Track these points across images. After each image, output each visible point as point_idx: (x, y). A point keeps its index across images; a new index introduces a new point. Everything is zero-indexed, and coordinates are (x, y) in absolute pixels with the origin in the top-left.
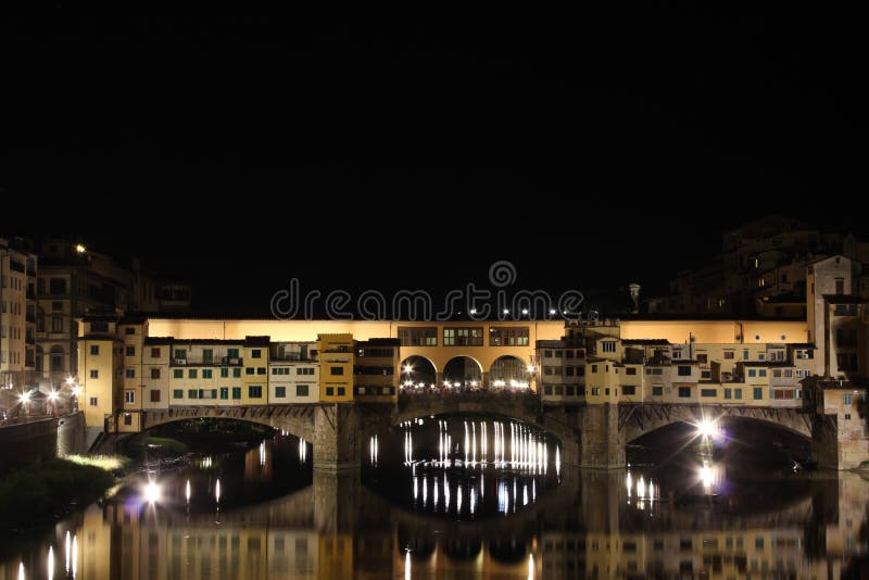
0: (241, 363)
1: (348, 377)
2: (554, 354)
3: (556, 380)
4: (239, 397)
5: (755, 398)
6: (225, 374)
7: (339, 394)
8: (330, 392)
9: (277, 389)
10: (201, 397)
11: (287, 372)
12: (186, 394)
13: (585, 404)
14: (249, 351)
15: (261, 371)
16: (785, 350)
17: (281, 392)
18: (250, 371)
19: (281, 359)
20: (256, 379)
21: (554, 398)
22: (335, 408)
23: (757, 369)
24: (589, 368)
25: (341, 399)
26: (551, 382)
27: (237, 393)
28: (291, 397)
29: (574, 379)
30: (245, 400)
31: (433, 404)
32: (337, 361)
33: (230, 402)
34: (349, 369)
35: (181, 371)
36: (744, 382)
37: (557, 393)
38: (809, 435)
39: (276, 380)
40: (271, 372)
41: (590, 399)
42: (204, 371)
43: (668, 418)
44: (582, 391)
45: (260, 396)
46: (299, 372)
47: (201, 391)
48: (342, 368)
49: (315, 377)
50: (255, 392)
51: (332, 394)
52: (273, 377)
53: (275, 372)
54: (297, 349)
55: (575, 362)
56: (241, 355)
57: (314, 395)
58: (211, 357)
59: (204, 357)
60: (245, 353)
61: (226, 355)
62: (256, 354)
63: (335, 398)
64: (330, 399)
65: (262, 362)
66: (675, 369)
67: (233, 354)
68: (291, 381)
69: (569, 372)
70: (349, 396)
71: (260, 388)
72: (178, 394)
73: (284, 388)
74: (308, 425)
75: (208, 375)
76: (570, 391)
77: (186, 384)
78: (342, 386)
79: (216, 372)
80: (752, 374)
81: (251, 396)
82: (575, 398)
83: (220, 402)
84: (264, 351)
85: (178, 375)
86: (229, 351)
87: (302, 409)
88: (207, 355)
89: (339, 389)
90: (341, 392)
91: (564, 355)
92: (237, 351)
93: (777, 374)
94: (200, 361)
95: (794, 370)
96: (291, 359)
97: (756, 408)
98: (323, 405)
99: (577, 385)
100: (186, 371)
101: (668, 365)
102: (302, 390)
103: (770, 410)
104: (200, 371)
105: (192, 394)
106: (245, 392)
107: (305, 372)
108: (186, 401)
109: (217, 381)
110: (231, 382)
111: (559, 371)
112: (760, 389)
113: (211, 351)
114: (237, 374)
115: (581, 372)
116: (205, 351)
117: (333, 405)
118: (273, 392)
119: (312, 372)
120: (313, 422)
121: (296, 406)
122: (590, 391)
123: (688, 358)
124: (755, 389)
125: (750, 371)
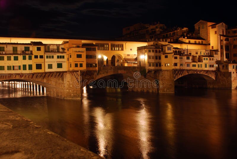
0: (32, 54)
1: (84, 59)
2: (151, 51)
3: (152, 61)
4: (31, 69)
6: (24, 58)
8: (76, 65)
9: (49, 65)
10: (13, 69)
11: (53, 57)
12: (6, 68)
13: (161, 70)
14: (35, 48)
15: (41, 57)
16: (209, 52)
17: (50, 66)
18: (36, 57)
19: (49, 52)
20: (39, 61)
21: (152, 68)
22: (79, 73)
23: (206, 58)
24: (163, 57)
25: (81, 69)
26: (151, 62)
27: (30, 67)
28: (55, 69)
29: (158, 61)
30: (34, 70)
32: (79, 52)
33: (27, 71)
34: (84, 55)
36: (202, 62)
37: (153, 66)
38: (214, 79)
39: (48, 61)
40: (46, 57)
41: (163, 68)
42: (15, 57)
44: (160, 65)
45: (41, 68)
46: (58, 57)
47: (13, 67)
48: (81, 55)
49: (65, 59)
50: (39, 66)
51: (77, 67)
52: (47, 60)
53: (47, 57)
54: (55, 47)
55: (158, 54)
56: (31, 49)
57: (65, 68)
58: (17, 51)
61: (23, 49)
62: (39, 49)
63: (79, 68)
64: (76, 69)
65: (41, 53)
66: (185, 57)
67: (27, 49)
68: (54, 61)
69: (156, 58)
70: (84, 68)
71: (41, 65)
72: (2, 68)
73: (51, 65)
74: (61, 81)
75: (16, 59)
76: (157, 66)
77: (6, 63)
78: (81, 63)
79: (20, 57)
80: (204, 59)
81: (37, 68)
82: (158, 68)
83: (22, 71)
84: (42, 48)
85: (2, 59)
86: (25, 47)
87: (58, 74)
88: (15, 50)
89: (80, 64)
90: (81, 65)
91: (155, 51)
92: (29, 48)
93: (210, 59)
94: (12, 52)
95: (214, 58)
96: (52, 51)
98: (73, 72)
99: (158, 63)
100: (6, 57)
101: (184, 56)
102: (60, 66)
103: (207, 71)
104: (12, 57)
105: (9, 68)
106: (34, 67)
107: (61, 57)
108: (6, 72)
109: (21, 62)
110: (27, 62)
111: (153, 58)
112: (206, 64)
113: (16, 48)
114: (30, 58)
115: (160, 58)
116: (13, 48)
117: (78, 71)
118: (47, 66)
119: (63, 57)
120: (63, 80)
121: (57, 72)
122: (164, 65)
123: (186, 54)
124: (205, 64)
125: (204, 58)
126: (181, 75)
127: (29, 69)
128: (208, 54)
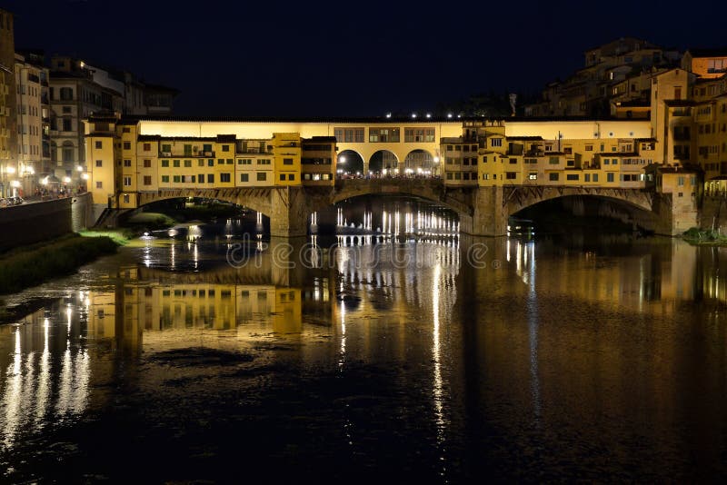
0: (214, 156)
1: (297, 167)
2: (454, 148)
3: (456, 168)
4: (213, 181)
5: (609, 181)
6: (201, 164)
7: (290, 179)
8: (283, 177)
9: (242, 175)
10: (183, 181)
11: (249, 162)
12: (171, 179)
13: (477, 187)
14: (220, 146)
15: (230, 162)
16: (633, 144)
17: (245, 178)
18: (221, 162)
19: (245, 153)
20: (226, 168)
21: (454, 182)
22: (287, 190)
23: (611, 159)
24: (481, 159)
25: (292, 183)
26: (452, 169)
27: (211, 178)
28: (253, 182)
30: (218, 184)
31: (362, 186)
32: (288, 154)
33: (206, 185)
34: (297, 160)
35: (168, 162)
36: (600, 168)
37: (456, 178)
38: (650, 208)
39: (242, 169)
40: (237, 162)
41: (481, 182)
42: (185, 161)
43: (541, 196)
44: (475, 176)
45: (229, 181)
46: (259, 162)
47: (183, 177)
48: (292, 160)
49: (271, 167)
50: (225, 177)
51: (284, 179)
52: (239, 167)
53: (240, 162)
54: (257, 145)
55: (470, 154)
56: (213, 149)
57: (271, 180)
58: (190, 151)
59: (185, 150)
60: (217, 148)
61: (202, 149)
62: (226, 149)
63: (287, 183)
64: (283, 183)
65: (230, 154)
66: (546, 159)
67: (208, 148)
68: (252, 169)
69: (466, 162)
70: (297, 182)
71: (229, 175)
72: (165, 179)
73: (247, 175)
74: (266, 203)
75: (188, 164)
76: (466, 177)
77: (171, 171)
78: (292, 173)
79: (195, 162)
80: (607, 162)
81: (222, 181)
82: (470, 182)
83: (197, 185)
84: (232, 146)
85: (165, 164)
86: (205, 146)
87: (261, 191)
88: (187, 149)
89: (290, 175)
90: (292, 177)
91: (462, 148)
92: (210, 146)
93: (626, 162)
94: (182, 153)
96: (252, 152)
97: (609, 189)
98: (278, 188)
99: (472, 171)
100: (171, 162)
101: (542, 156)
102: (262, 176)
103: (620, 190)
104: (182, 161)
105: (176, 179)
106: (217, 178)
107: (264, 162)
108: (172, 185)
109: (196, 169)
110: (206, 170)
111: (458, 161)
112: (613, 174)
113: (190, 146)
114: (211, 164)
115: (475, 162)
116: (186, 146)
117: (285, 187)
118: (239, 178)
119: (269, 162)
120: (270, 200)
121: (256, 188)
122: (482, 177)
123: (557, 151)
124: (609, 174)
125: (605, 160)
127: (209, 181)
128: (628, 150)
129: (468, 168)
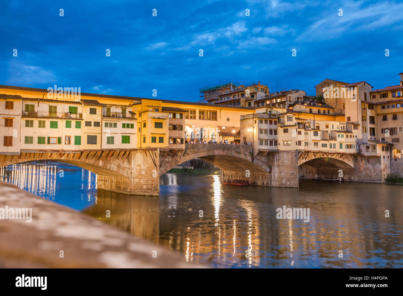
0: (81, 118)
1: (165, 130)
2: (264, 122)
3: (265, 137)
4: (80, 144)
6: (68, 125)
7: (160, 142)
8: (154, 140)
9: (108, 138)
10: (49, 143)
12: (36, 140)
13: (278, 151)
14: (88, 108)
15: (97, 124)
16: (345, 126)
17: (111, 140)
18: (88, 124)
19: (109, 116)
20: (93, 130)
21: (264, 147)
22: (158, 152)
23: (341, 134)
25: (162, 145)
26: (263, 138)
27: (78, 140)
28: (118, 145)
30: (84, 146)
32: (159, 118)
33: (73, 147)
34: (166, 124)
36: (336, 140)
37: (265, 144)
38: (353, 166)
39: (108, 132)
40: (104, 125)
41: (280, 147)
42: (52, 123)
44: (276, 144)
45: (95, 143)
46: (124, 125)
47: (49, 138)
48: (161, 124)
49: (135, 130)
50: (92, 140)
51: (155, 142)
52: (105, 130)
53: (106, 125)
54: (119, 110)
55: (273, 127)
56: (79, 111)
57: (134, 143)
58: (55, 112)
59: (50, 112)
60: (84, 110)
61: (67, 111)
62: (93, 112)
63: (157, 145)
64: (153, 145)
65: (97, 118)
66: (312, 132)
67: (73, 110)
68: (118, 132)
69: (271, 132)
70: (166, 144)
71: (96, 137)
72: (28, 140)
73: (113, 138)
75: (54, 125)
76: (271, 144)
77: (35, 131)
78: (161, 136)
79: (62, 123)
80: (339, 136)
81: (89, 142)
82: (273, 148)
83: (63, 147)
84: (99, 110)
85: (29, 124)
86: (70, 108)
87: (122, 153)
88: (53, 110)
89: (160, 138)
90: (161, 140)
91: (268, 122)
92: (76, 108)
93: (347, 136)
94: (47, 114)
95: (353, 134)
96: (116, 116)
98: (147, 150)
99: (274, 139)
100: (36, 122)
101: (310, 130)
102: (126, 139)
104: (48, 122)
105: (41, 140)
106: (84, 140)
107: (128, 126)
108: (35, 146)
109: (62, 131)
110: (73, 132)
111: (266, 132)
112: (342, 144)
113: (55, 107)
114: (78, 126)
115: (276, 132)
116: (50, 107)
117: (156, 149)
118: (105, 140)
119: (132, 126)
121: (121, 150)
122: (282, 143)
123: (313, 128)
124: (340, 144)
126: (305, 159)
127: (76, 143)
128: (344, 129)
129: (272, 137)
